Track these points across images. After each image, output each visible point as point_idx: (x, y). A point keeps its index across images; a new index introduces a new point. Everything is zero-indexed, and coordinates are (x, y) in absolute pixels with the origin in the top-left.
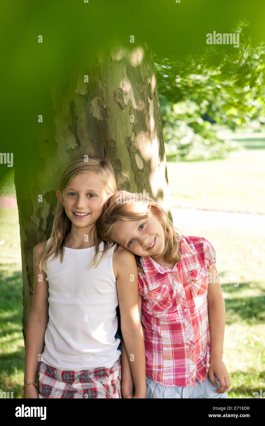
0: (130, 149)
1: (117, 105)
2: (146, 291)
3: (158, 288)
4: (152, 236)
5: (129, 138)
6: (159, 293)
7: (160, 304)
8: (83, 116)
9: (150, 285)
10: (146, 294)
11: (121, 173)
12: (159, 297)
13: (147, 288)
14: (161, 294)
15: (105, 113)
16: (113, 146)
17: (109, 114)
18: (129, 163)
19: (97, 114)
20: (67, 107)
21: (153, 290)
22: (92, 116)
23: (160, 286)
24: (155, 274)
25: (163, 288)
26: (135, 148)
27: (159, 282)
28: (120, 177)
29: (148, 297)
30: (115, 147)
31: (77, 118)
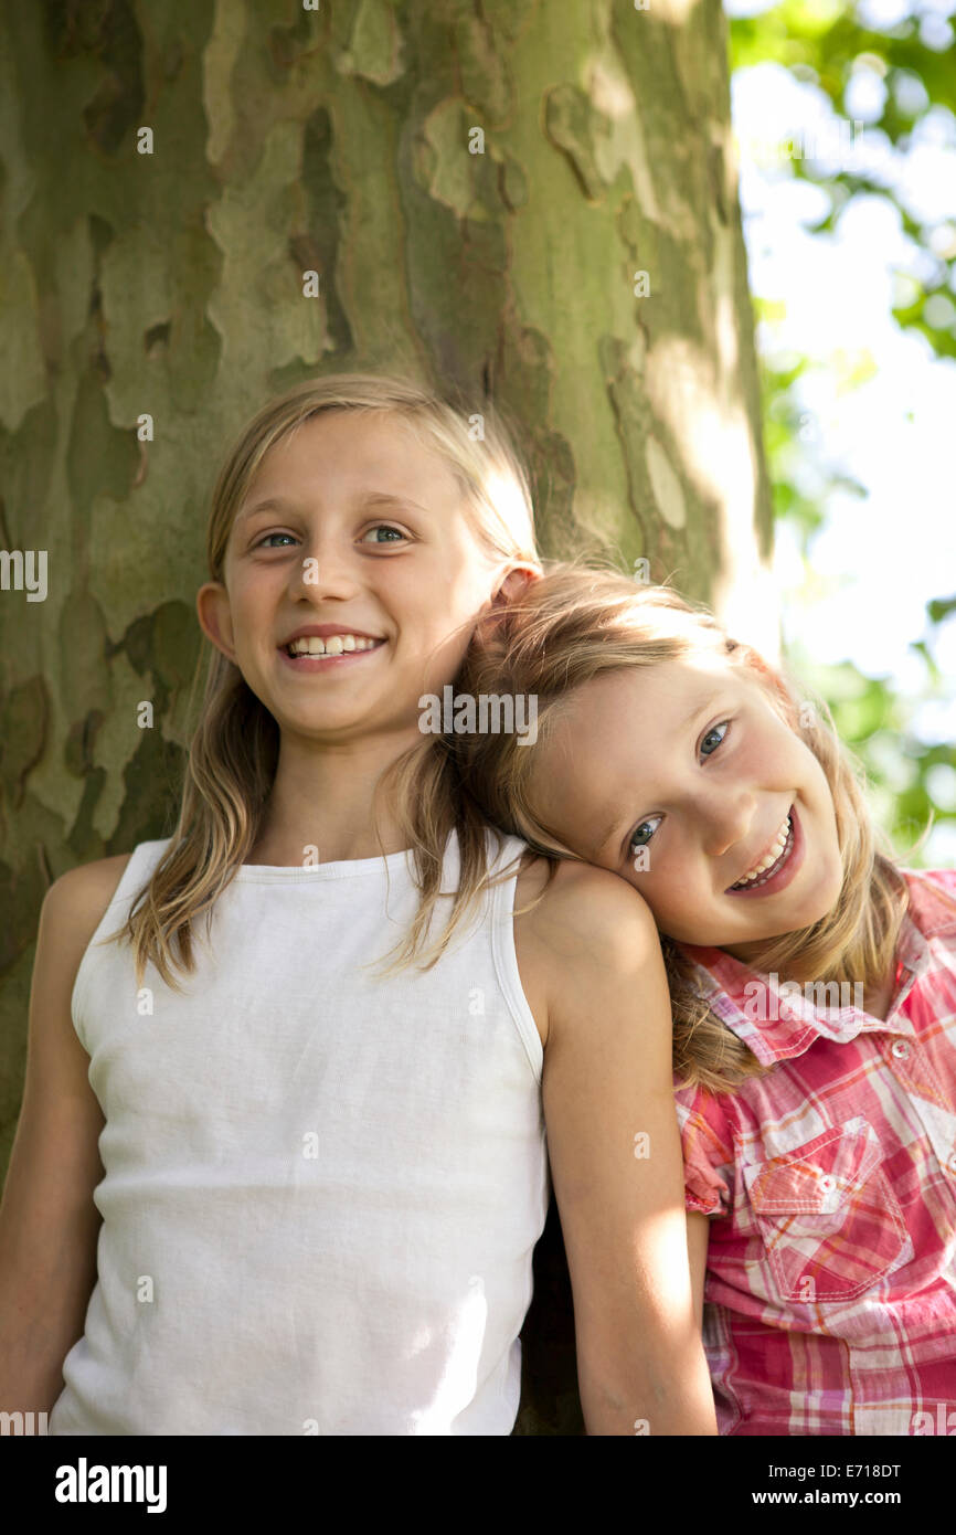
0: (620, 402)
1: (560, 164)
2: (748, 1165)
3: (822, 1138)
4: (774, 797)
5: (617, 348)
6: (828, 1170)
7: (837, 1252)
8: (371, 195)
9: (771, 1124)
10: (749, 1185)
11: (570, 512)
12: (832, 1196)
13: (752, 1146)
14: (843, 1181)
15: (494, 185)
16: (530, 358)
17: (516, 194)
18: (614, 471)
19: (452, 190)
20: (285, 147)
21: (793, 1154)
22: (425, 193)
23: (832, 1127)
24: (803, 1045)
25: (850, 1140)
26: (647, 406)
27: (820, 1104)
28: (566, 535)
29: (765, 1201)
30: (542, 367)
31: (342, 200)
